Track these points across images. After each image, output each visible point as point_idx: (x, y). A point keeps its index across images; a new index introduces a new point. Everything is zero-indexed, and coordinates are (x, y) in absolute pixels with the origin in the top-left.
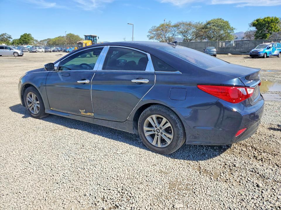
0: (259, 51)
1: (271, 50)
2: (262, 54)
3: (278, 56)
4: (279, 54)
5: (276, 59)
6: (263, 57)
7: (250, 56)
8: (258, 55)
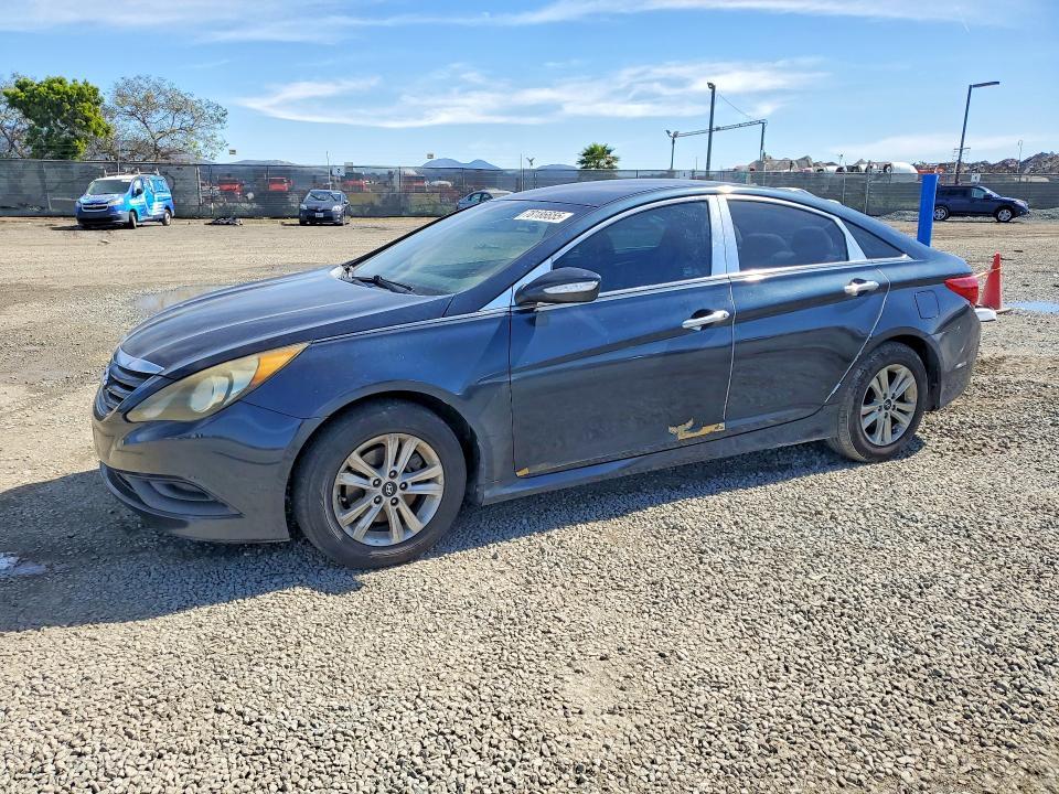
0: (110, 205)
1: (142, 199)
2: (125, 217)
3: (162, 220)
4: (164, 215)
5: (158, 229)
6: (129, 226)
7: (80, 220)
8: (111, 218)
